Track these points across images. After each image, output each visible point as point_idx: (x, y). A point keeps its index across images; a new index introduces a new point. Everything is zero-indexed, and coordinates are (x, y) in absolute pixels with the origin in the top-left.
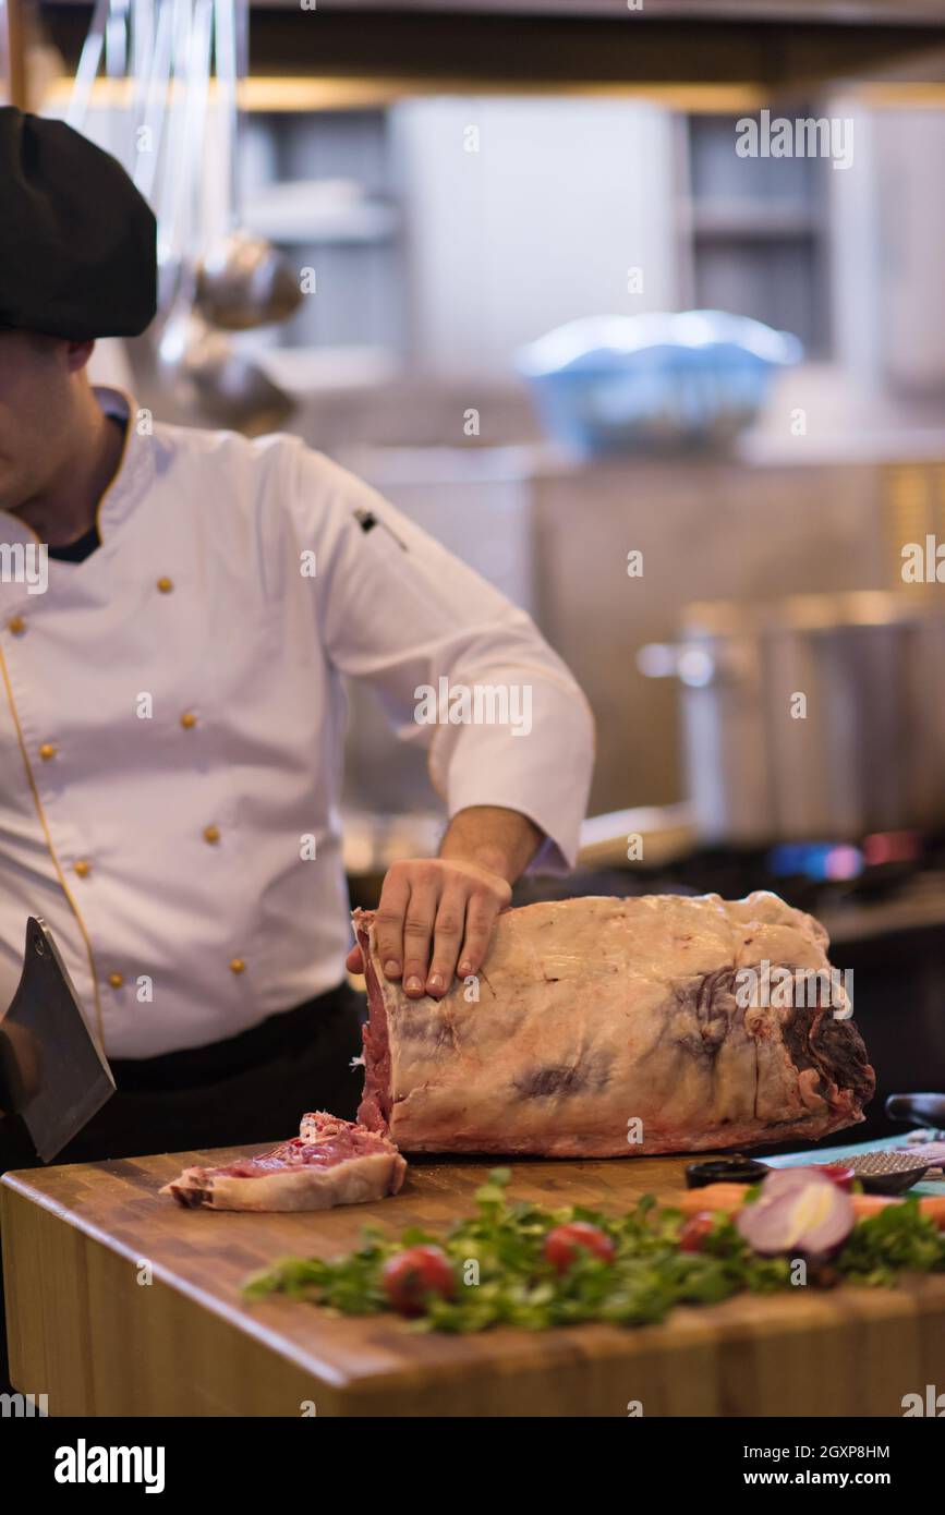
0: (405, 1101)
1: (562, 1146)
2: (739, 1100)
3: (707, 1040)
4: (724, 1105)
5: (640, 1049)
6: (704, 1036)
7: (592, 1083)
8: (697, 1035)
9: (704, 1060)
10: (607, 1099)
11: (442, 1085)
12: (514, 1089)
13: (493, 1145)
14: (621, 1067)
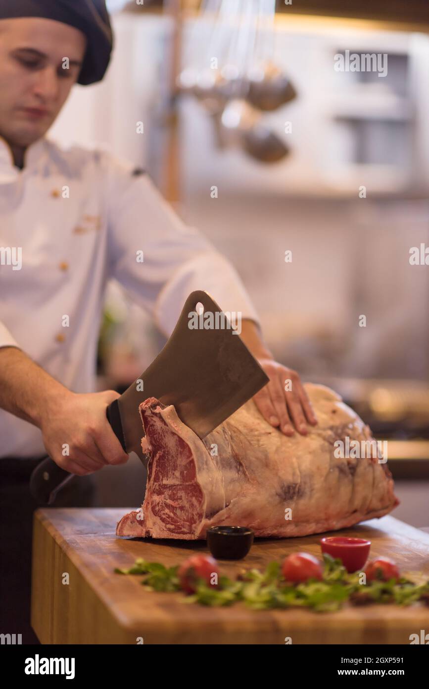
0: (229, 507)
1: (290, 530)
2: (365, 499)
3: (350, 466)
4: (357, 503)
5: (325, 472)
6: (349, 463)
7: (307, 490)
8: (346, 462)
9: (350, 476)
10: (313, 501)
11: (245, 496)
12: (277, 497)
13: (261, 531)
14: (318, 483)
